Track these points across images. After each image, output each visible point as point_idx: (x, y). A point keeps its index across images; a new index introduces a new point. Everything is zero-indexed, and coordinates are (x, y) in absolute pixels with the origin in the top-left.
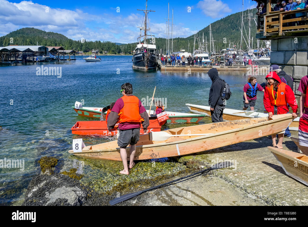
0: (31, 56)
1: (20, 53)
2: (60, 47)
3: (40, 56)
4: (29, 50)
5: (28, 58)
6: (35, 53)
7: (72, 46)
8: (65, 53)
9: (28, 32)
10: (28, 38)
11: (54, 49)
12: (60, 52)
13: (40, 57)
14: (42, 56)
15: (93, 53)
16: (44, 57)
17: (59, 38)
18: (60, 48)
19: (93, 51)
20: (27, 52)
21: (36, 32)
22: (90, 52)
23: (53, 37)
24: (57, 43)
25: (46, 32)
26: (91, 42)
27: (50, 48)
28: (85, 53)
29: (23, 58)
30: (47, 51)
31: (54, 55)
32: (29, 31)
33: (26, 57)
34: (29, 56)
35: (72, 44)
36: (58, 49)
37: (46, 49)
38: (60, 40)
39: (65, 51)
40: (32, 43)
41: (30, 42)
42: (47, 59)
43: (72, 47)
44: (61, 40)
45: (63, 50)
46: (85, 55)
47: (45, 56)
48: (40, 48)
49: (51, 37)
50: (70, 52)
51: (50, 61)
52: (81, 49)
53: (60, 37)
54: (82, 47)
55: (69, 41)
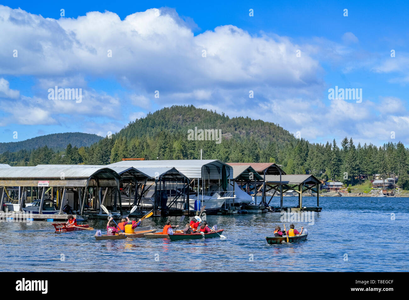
0: (179, 195)
1: (149, 184)
2: (270, 164)
3: (206, 194)
4: (173, 175)
5: (170, 202)
6: (192, 185)
7: (307, 162)
8: (285, 186)
9: (179, 120)
10: (176, 139)
11: (250, 170)
12: (268, 184)
13: (207, 198)
14: (212, 195)
15: (379, 186)
16: (219, 198)
17: (268, 136)
18: (270, 168)
19: (378, 181)
20: (169, 180)
21: (199, 120)
22: (366, 184)
23: (248, 134)
24: (261, 152)
25: (228, 117)
26: (370, 151)
27: (237, 170)
28: (350, 186)
29: (155, 202)
30: (229, 178)
31: (249, 194)
32: (181, 117)
33: (164, 197)
34: (174, 193)
35: (307, 154)
36: (262, 173)
37: (224, 170)
38: (268, 142)
39: (285, 178)
40: (185, 154)
41: (182, 151)
42: (226, 205)
43: (306, 165)
44: (272, 144)
45: (277, 173)
46: (349, 195)
47: (222, 195)
48: (207, 169)
49: (241, 136)
50: (303, 184)
51: (236, 212)
52: (336, 174)
53: (270, 133)
54: (338, 165)
55: (296, 148)
